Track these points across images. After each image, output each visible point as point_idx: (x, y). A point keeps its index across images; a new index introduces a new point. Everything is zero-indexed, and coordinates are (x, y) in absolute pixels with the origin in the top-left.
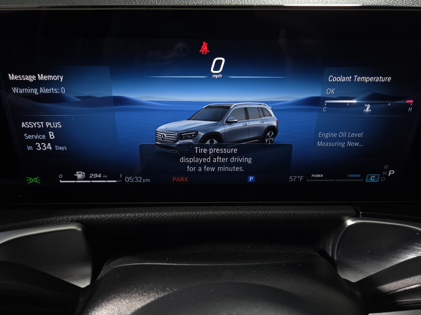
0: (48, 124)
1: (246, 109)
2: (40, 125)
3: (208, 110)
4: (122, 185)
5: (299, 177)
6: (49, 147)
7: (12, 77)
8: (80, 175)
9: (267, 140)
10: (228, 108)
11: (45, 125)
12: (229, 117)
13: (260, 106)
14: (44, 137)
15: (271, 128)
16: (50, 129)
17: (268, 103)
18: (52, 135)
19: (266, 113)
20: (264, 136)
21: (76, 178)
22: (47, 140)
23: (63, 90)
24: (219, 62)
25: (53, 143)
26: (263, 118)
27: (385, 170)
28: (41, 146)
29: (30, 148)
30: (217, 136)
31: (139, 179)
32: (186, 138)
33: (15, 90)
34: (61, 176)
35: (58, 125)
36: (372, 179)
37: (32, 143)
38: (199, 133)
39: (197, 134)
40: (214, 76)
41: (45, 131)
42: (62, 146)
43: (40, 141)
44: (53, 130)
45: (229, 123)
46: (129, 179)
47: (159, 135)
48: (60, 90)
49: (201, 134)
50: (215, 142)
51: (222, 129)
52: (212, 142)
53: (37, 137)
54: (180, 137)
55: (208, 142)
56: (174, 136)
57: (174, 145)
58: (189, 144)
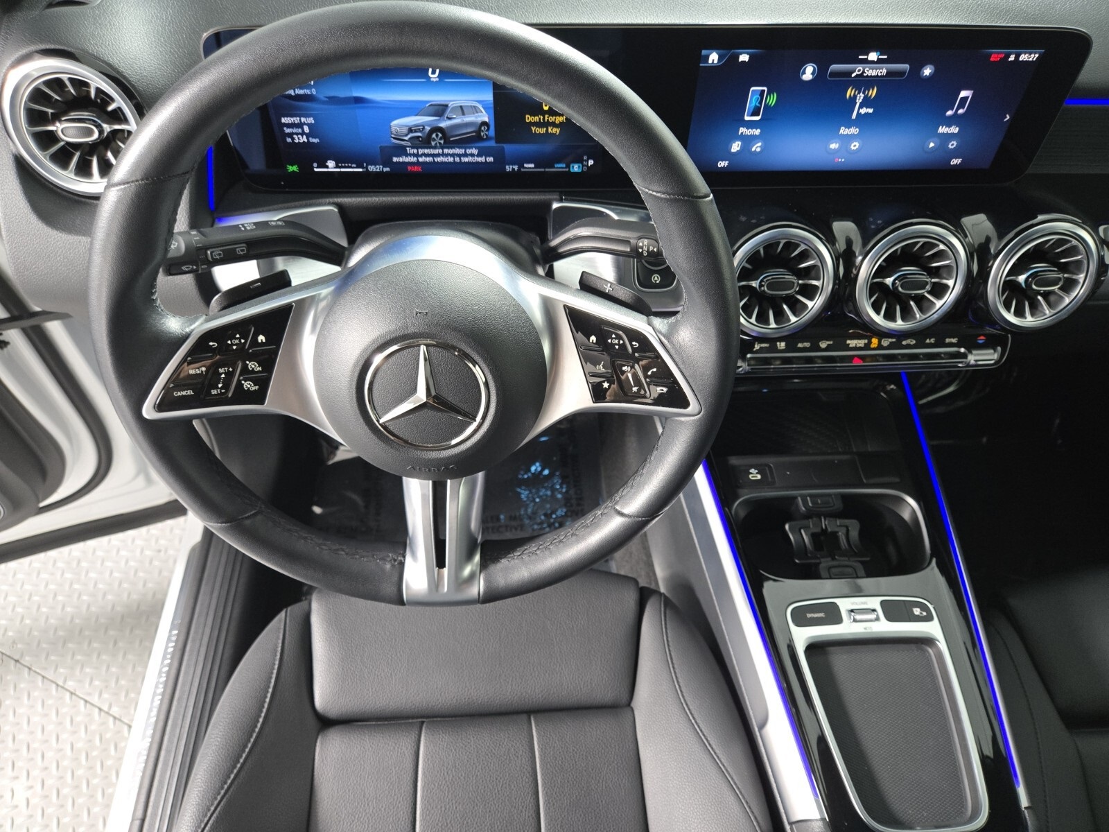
0: (303, 120)
1: (461, 107)
2: (296, 120)
3: (431, 107)
4: (367, 174)
5: (514, 167)
6: (305, 139)
8: (331, 164)
9: (482, 134)
10: (447, 106)
11: (300, 120)
12: (448, 114)
13: (472, 105)
14: (300, 131)
15: (484, 123)
16: (305, 124)
17: (479, 102)
18: (306, 129)
19: (478, 111)
20: (479, 131)
21: (327, 167)
22: (303, 133)
23: (314, 91)
25: (308, 136)
26: (476, 114)
27: (585, 161)
28: (299, 138)
29: (289, 140)
30: (440, 130)
31: (378, 168)
32: (416, 131)
34: (315, 165)
35: (311, 120)
36: (576, 168)
37: (291, 135)
38: (426, 127)
39: (424, 128)
40: (432, 79)
41: (300, 125)
42: (315, 138)
43: (297, 134)
44: (308, 125)
45: (449, 119)
46: (371, 168)
47: (393, 129)
48: (311, 92)
49: (428, 129)
50: (440, 135)
51: (444, 124)
52: (437, 136)
53: (295, 130)
54: (410, 130)
55: (434, 136)
56: (405, 130)
57: (406, 138)
58: (419, 137)
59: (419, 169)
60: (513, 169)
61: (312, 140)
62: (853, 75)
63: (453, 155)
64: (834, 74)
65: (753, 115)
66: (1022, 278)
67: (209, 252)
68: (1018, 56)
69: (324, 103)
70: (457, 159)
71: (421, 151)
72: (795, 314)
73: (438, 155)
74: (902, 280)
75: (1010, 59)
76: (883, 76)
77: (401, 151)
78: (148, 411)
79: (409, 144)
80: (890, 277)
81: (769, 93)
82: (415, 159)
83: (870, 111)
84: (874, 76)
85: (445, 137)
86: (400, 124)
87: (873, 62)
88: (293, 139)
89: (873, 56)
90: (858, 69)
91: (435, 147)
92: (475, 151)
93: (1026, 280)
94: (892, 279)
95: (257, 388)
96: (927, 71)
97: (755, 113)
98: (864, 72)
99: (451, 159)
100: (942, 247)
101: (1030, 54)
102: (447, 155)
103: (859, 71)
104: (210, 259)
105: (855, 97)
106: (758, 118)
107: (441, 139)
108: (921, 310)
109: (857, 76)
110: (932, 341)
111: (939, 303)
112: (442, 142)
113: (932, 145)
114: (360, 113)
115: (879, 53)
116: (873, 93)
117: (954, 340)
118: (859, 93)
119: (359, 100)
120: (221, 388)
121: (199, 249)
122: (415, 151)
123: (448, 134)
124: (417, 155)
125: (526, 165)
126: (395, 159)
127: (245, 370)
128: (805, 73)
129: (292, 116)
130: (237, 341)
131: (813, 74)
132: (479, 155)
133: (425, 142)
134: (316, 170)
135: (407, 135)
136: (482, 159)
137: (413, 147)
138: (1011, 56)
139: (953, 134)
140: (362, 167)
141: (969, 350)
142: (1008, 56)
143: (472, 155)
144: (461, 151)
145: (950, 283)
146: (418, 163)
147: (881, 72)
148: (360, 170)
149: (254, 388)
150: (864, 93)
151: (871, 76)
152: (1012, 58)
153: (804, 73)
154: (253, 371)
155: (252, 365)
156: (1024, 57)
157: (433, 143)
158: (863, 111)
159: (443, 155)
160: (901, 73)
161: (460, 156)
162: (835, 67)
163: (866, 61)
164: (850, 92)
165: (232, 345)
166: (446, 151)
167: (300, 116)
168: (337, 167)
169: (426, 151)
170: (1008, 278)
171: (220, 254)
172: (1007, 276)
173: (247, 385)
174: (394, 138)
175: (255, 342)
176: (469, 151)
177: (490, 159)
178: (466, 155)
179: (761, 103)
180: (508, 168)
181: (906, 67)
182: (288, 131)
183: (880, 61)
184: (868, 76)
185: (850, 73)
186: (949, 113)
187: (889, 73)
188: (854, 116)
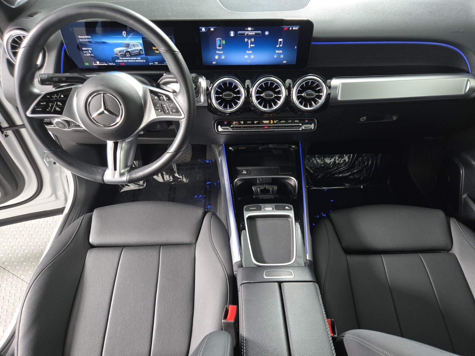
0: (89, 49)
1: (134, 45)
2: (86, 49)
3: (125, 45)
4: (109, 66)
7: (80, 37)
8: (98, 62)
10: (129, 44)
12: (130, 47)
13: (137, 44)
14: (88, 52)
15: (141, 50)
17: (139, 43)
18: (90, 52)
19: (139, 46)
20: (140, 52)
21: (97, 64)
22: (89, 53)
24: (124, 33)
25: (90, 54)
28: (88, 55)
29: (85, 55)
30: (128, 52)
31: (112, 64)
32: (121, 52)
33: (80, 40)
34: (93, 63)
35: (91, 49)
37: (86, 53)
40: (124, 36)
41: (88, 50)
43: (87, 53)
44: (90, 50)
45: (131, 48)
46: (110, 64)
47: (115, 52)
48: (90, 40)
49: (125, 51)
50: (129, 53)
51: (129, 50)
52: (128, 53)
53: (87, 52)
54: (120, 52)
55: (127, 53)
56: (118, 52)
57: (119, 54)
58: (122, 54)
59: (124, 64)
60: (152, 64)
61: (92, 55)
62: (245, 34)
63: (133, 60)
64: (240, 34)
65: (219, 47)
66: (303, 95)
67: (54, 79)
69: (94, 43)
70: (135, 61)
71: (124, 58)
73: (129, 60)
76: (254, 35)
77: (118, 58)
78: (29, 114)
79: (120, 56)
80: (262, 94)
81: (222, 40)
82: (122, 61)
83: (254, 45)
84: (252, 35)
85: (130, 54)
86: (117, 50)
87: (250, 31)
88: (86, 55)
89: (249, 29)
90: (246, 33)
91: (128, 57)
92: (140, 58)
95: (60, 110)
96: (267, 33)
97: (220, 46)
98: (248, 34)
99: (133, 61)
100: (277, 84)
101: (296, 27)
102: (131, 60)
103: (247, 33)
104: (54, 81)
105: (248, 41)
106: (221, 48)
107: (129, 54)
108: (275, 105)
109: (246, 35)
110: (290, 121)
111: (279, 102)
112: (129, 55)
113: (275, 56)
114: (105, 46)
115: (251, 28)
116: (253, 40)
117: (297, 121)
118: (249, 40)
119: (104, 43)
120: (50, 109)
121: (51, 78)
122: (122, 58)
123: (131, 53)
124: (123, 60)
125: (155, 63)
126: (116, 61)
127: (57, 104)
129: (85, 47)
130: (55, 96)
131: (233, 34)
132: (141, 60)
133: (125, 56)
134: (94, 64)
135: (119, 53)
136: (142, 61)
137: (121, 57)
139: (281, 53)
140: (107, 63)
141: (303, 124)
142: (289, 28)
143: (139, 60)
144: (136, 58)
145: (281, 96)
146: (123, 62)
147: (253, 33)
148: (107, 64)
149: (59, 110)
150: (250, 40)
151: (251, 35)
152: (291, 29)
153: (231, 34)
154: (59, 105)
155: (59, 103)
157: (127, 56)
158: (252, 46)
159: (130, 59)
160: (259, 34)
161: (135, 60)
162: (239, 32)
163: (248, 30)
164: (246, 40)
165: (54, 97)
166: (131, 58)
167: (88, 47)
168: (100, 63)
169: (125, 58)
171: (57, 80)
172: (298, 94)
173: (57, 109)
174: (116, 54)
175: (60, 97)
176: (138, 58)
177: (144, 61)
178: (137, 60)
179: (221, 43)
180: (150, 64)
181: (260, 32)
182: (85, 52)
183: (252, 30)
184: (250, 35)
185: (244, 34)
186: (278, 46)
187: (256, 34)
188: (249, 47)
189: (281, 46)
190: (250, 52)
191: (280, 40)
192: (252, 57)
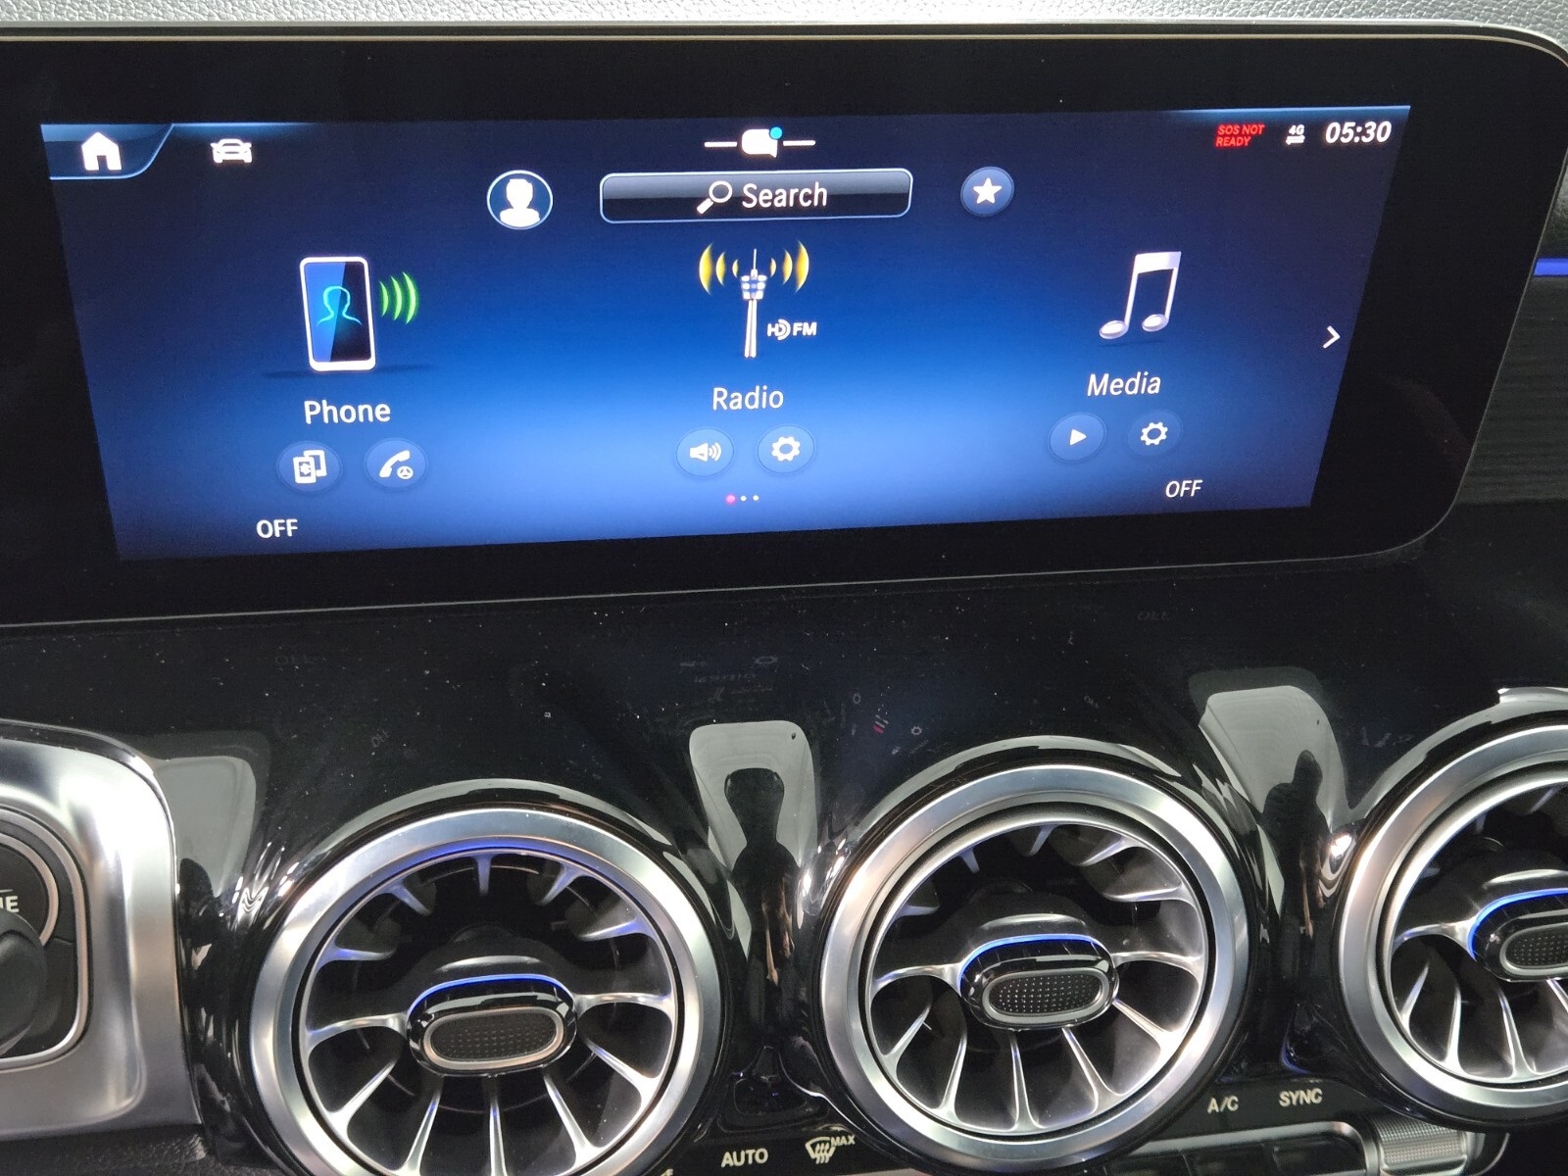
62: (702, 208)
64: (621, 206)
65: (337, 354)
66: (1463, 930)
68: (1315, 130)
72: (592, 1128)
74: (999, 971)
75: (1290, 141)
76: (811, 210)
80: (952, 957)
81: (381, 275)
83: (810, 329)
84: (785, 211)
87: (761, 163)
89: (759, 141)
90: (716, 186)
93: (1481, 932)
94: (960, 966)
96: (987, 189)
97: (350, 344)
98: (738, 199)
100: (1130, 840)
101: (1360, 120)
103: (720, 192)
105: (732, 283)
106: (367, 365)
108: (1108, 1065)
109: (715, 210)
111: (1167, 1039)
113: (1077, 437)
115: (778, 132)
116: (800, 267)
118: (745, 269)
128: (507, 205)
131: (537, 203)
138: (1292, 130)
139: (1143, 398)
142: (1280, 129)
145: (1193, 963)
147: (807, 197)
150: (763, 269)
151: (773, 211)
152: (1296, 136)
153: (502, 203)
156: (1342, 133)
158: (781, 330)
160: (890, 200)
162: (616, 182)
163: (736, 160)
164: (708, 268)
170: (1406, 936)
172: (1404, 922)
179: (358, 308)
181: (898, 177)
183: (788, 159)
184: (758, 211)
185: (685, 204)
186: (1112, 329)
187: (840, 201)
188: (751, 349)
189: (1153, 322)
190: (764, 398)
191: (1147, 262)
192: (786, 447)
